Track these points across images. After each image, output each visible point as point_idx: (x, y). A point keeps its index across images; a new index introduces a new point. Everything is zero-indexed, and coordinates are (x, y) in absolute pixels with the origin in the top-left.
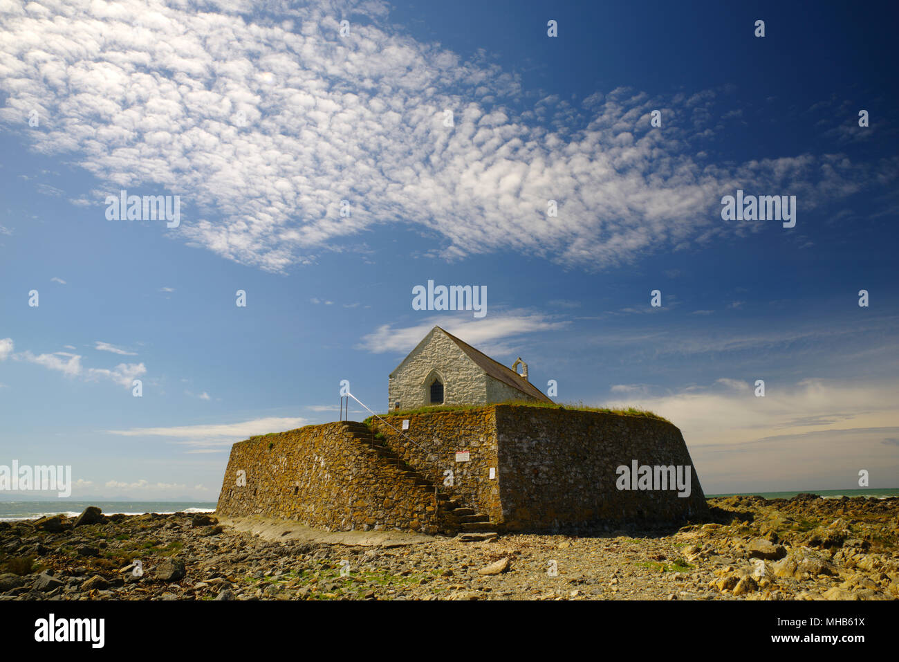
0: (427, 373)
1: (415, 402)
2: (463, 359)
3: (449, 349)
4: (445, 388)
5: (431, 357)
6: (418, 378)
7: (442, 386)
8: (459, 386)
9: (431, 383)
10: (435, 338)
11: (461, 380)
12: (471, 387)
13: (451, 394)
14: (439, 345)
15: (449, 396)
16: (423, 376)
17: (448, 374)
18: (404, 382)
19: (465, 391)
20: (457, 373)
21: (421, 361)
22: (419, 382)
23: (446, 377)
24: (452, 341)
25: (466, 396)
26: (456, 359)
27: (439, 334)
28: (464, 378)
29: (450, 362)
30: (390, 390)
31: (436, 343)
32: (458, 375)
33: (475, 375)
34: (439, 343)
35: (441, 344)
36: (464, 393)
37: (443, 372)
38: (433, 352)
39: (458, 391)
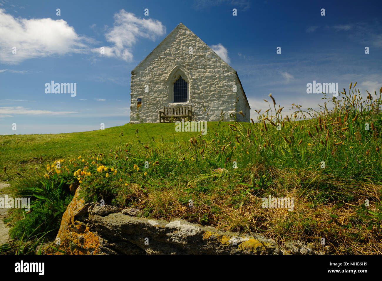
0: (170, 70)
1: (158, 99)
2: (210, 56)
3: (195, 46)
4: (190, 85)
5: (175, 54)
6: (162, 74)
7: (186, 84)
8: (205, 83)
9: (174, 80)
10: (180, 35)
11: (207, 78)
12: (219, 85)
13: (197, 91)
14: (184, 42)
15: (194, 93)
16: (167, 73)
17: (193, 71)
18: (147, 78)
19: (212, 89)
20: (204, 70)
21: (164, 58)
22: (162, 79)
23: (191, 74)
24: (198, 39)
25: (213, 95)
26: (202, 56)
27: (184, 31)
28: (212, 76)
29: (196, 59)
30: (132, 86)
31: (180, 40)
32: (204, 72)
33: (223, 73)
34: (184, 40)
35: (186, 41)
36: (211, 91)
37: (188, 69)
38: (178, 49)
39: (204, 88)
